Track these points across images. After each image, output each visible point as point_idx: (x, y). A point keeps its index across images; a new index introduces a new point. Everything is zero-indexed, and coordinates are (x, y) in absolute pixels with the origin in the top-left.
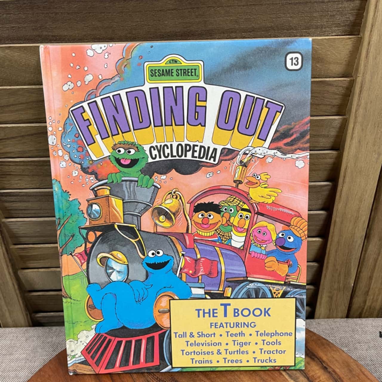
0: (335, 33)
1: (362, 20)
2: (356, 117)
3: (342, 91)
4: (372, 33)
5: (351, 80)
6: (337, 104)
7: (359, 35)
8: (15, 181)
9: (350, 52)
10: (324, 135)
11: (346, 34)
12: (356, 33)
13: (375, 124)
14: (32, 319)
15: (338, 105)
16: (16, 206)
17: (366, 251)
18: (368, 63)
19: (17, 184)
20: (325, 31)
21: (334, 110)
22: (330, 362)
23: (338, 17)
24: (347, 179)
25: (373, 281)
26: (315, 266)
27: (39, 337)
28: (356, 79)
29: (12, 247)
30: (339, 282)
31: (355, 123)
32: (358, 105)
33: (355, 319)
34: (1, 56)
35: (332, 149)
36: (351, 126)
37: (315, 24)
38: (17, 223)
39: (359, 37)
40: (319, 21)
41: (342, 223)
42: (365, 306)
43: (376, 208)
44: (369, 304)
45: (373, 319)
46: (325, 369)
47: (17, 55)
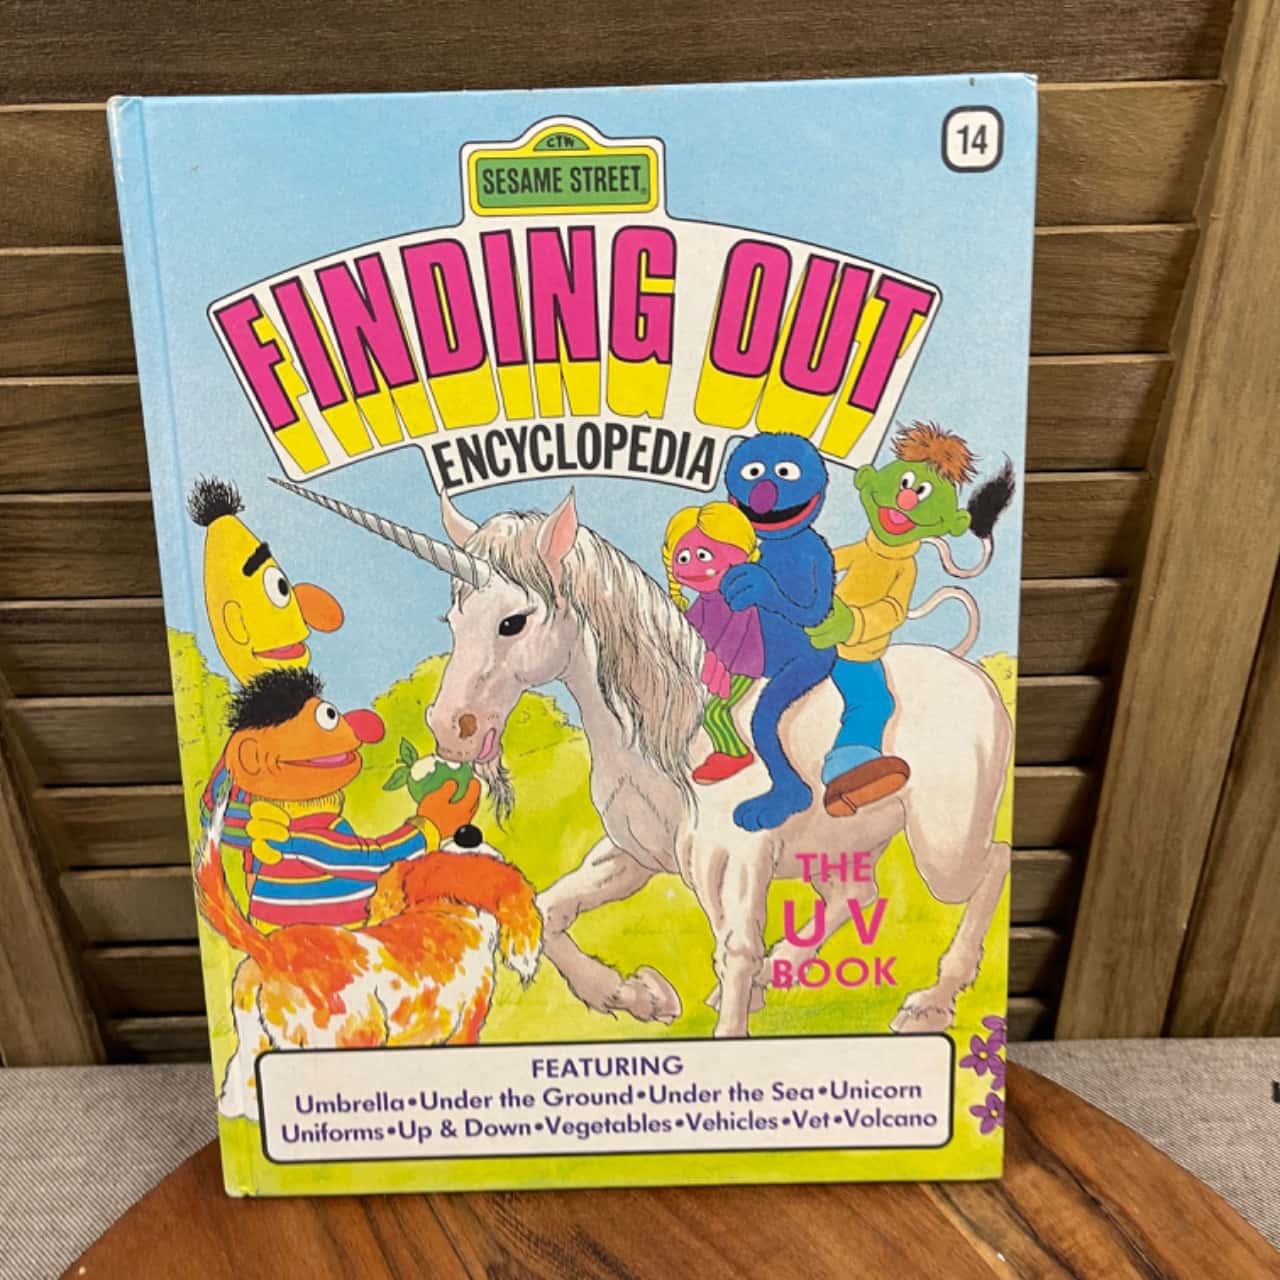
0: (1135, 69)
1: (1226, 30)
2: (1203, 358)
3: (1157, 268)
4: (1261, 72)
5: (1187, 233)
6: (1139, 313)
7: (1216, 77)
8: (51, 570)
9: (1186, 135)
10: (1095, 418)
11: (1171, 74)
12: (1208, 72)
13: (1267, 382)
14: (106, 1038)
15: (1143, 318)
16: (52, 658)
17: (1230, 812)
18: (1246, 176)
19: (57, 581)
20: (1102, 65)
21: (1131, 334)
22: (1110, 1182)
23: (1147, 16)
24: (1171, 570)
25: (1252, 916)
26: (1060, 861)
27: (130, 1098)
28: (1206, 227)
29: (40, 794)
30: (1139, 916)
31: (1199, 379)
32: (1212, 318)
33: (1190, 1042)
34: (5, 143)
35: (1120, 466)
36: (1186, 387)
37: (1069, 39)
38: (55, 713)
39: (1214, 85)
40: (1082, 30)
41: (1151, 717)
42: (1222, 997)
43: (1266, 668)
44: (1240, 991)
45: (1252, 1040)
46: (1093, 1204)
47: (60, 140)
